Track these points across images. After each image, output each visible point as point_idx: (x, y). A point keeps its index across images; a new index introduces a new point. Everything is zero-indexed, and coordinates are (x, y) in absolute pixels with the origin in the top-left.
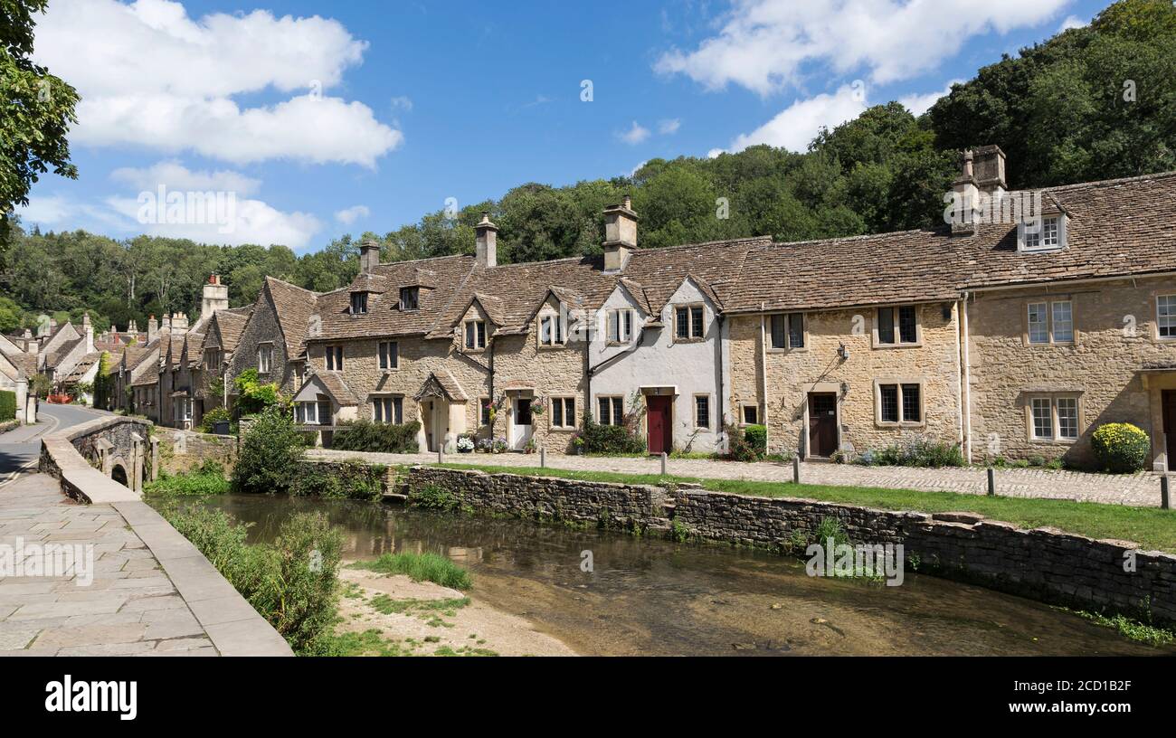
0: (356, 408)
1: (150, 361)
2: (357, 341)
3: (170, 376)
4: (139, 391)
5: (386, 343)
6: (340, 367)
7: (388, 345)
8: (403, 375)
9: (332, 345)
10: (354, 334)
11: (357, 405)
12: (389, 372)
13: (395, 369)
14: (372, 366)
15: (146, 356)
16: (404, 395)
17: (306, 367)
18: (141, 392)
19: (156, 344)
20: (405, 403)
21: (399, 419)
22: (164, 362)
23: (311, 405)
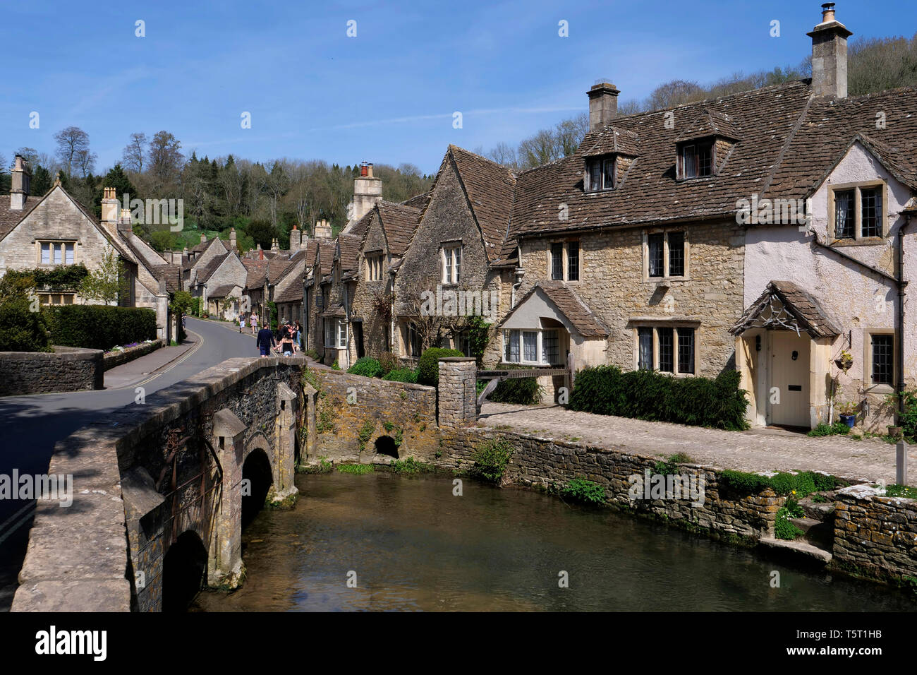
0: (603, 343)
1: (294, 275)
2: (607, 232)
3: (317, 289)
4: (283, 309)
5: (663, 234)
6: (574, 275)
7: (666, 237)
8: (696, 289)
9: (561, 240)
10: (601, 222)
11: (606, 337)
12: (668, 284)
13: (679, 278)
14: (634, 274)
15: (289, 270)
16: (699, 323)
17: (518, 276)
18: (285, 309)
19: (301, 255)
20: (700, 336)
21: (687, 364)
22: (311, 274)
23: (530, 335)
